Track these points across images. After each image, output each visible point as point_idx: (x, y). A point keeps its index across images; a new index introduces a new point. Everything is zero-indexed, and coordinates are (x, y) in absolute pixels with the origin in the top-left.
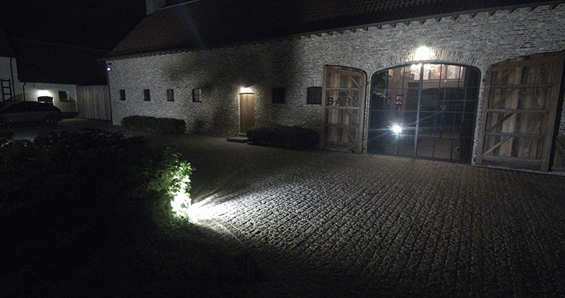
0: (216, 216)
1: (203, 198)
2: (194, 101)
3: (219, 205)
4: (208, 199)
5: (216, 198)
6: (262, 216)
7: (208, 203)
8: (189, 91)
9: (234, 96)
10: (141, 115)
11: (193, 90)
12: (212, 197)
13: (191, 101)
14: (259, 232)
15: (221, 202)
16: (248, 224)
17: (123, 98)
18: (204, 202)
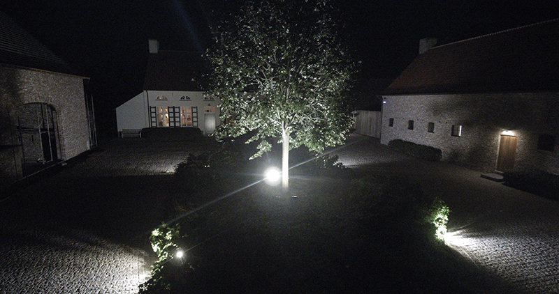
0: (463, 245)
1: (455, 231)
2: (452, 135)
3: (466, 239)
4: (458, 232)
5: (464, 232)
6: (498, 256)
7: (458, 235)
8: (449, 126)
9: (495, 136)
10: (404, 139)
11: (453, 126)
12: (461, 231)
13: (450, 135)
14: (491, 265)
15: (468, 237)
16: (485, 257)
17: (391, 125)
18: (455, 233)
